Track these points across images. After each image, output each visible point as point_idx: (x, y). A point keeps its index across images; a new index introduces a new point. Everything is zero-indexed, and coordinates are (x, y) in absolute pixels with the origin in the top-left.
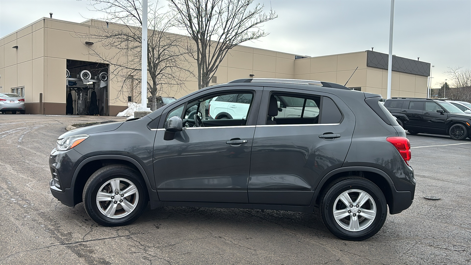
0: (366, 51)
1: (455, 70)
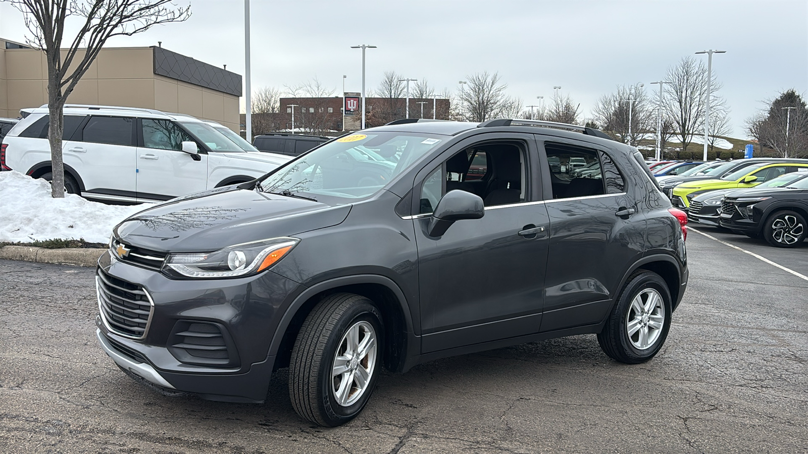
0: (150, 47)
1: (294, 90)
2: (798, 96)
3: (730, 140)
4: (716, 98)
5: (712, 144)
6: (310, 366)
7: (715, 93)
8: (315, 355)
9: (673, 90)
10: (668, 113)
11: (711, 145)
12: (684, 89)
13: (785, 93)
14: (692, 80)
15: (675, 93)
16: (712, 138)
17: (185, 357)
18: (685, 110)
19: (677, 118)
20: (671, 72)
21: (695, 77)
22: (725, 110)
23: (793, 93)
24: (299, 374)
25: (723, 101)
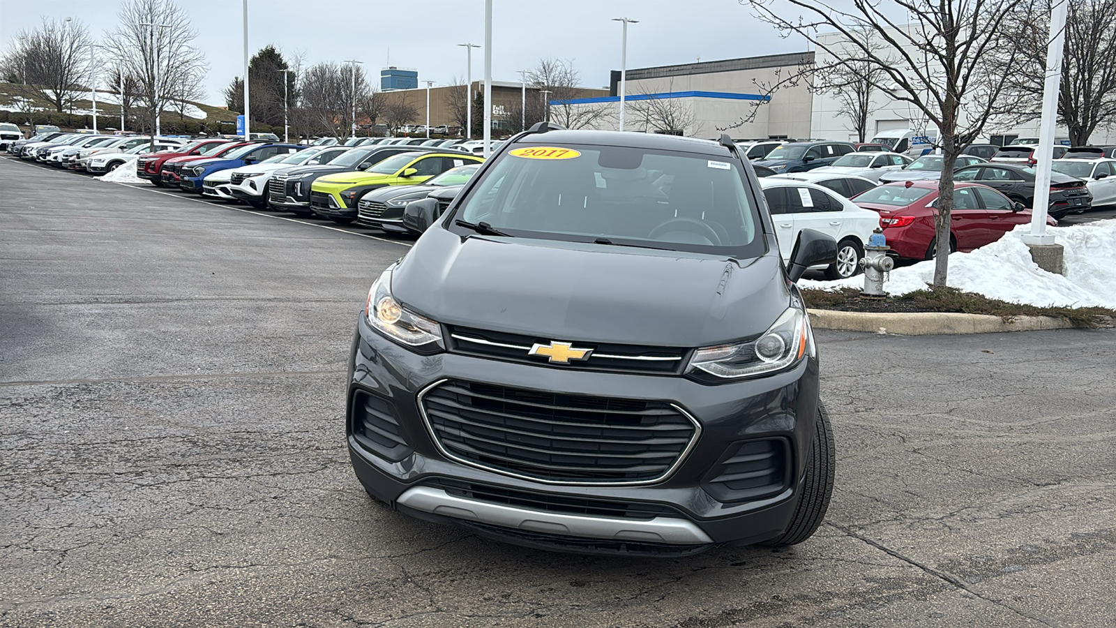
2: (279, 55)
3: (202, 107)
4: (192, 50)
5: (182, 111)
6: (827, 471)
7: (190, 43)
8: (829, 456)
9: (131, 32)
10: (128, 65)
11: (180, 112)
12: (149, 32)
13: (264, 49)
14: (159, 21)
15: (135, 37)
16: (181, 103)
17: (726, 494)
18: (149, 61)
19: (141, 72)
20: (128, 6)
21: (162, 17)
22: (204, 67)
23: (273, 50)
24: (813, 484)
25: (201, 54)
